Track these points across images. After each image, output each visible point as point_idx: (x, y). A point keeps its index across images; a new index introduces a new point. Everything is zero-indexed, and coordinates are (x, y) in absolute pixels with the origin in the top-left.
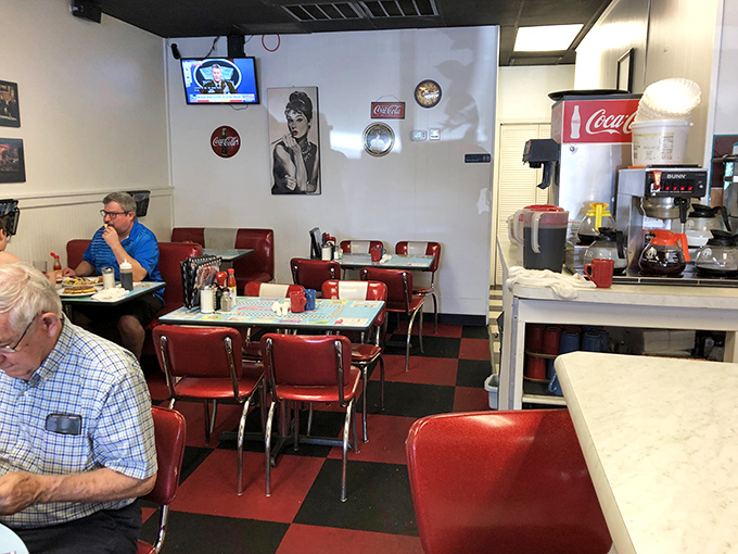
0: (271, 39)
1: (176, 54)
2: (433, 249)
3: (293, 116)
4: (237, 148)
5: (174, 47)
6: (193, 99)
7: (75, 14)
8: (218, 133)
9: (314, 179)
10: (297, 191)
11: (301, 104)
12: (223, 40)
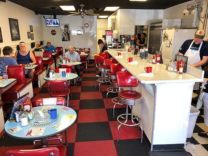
0: (61, 16)
1: (44, 18)
2: (89, 49)
3: (65, 28)
4: (56, 34)
5: (44, 16)
6: (47, 25)
7: (35, 14)
8: (52, 31)
9: (69, 39)
10: (66, 41)
11: (66, 26)
12: (53, 16)
